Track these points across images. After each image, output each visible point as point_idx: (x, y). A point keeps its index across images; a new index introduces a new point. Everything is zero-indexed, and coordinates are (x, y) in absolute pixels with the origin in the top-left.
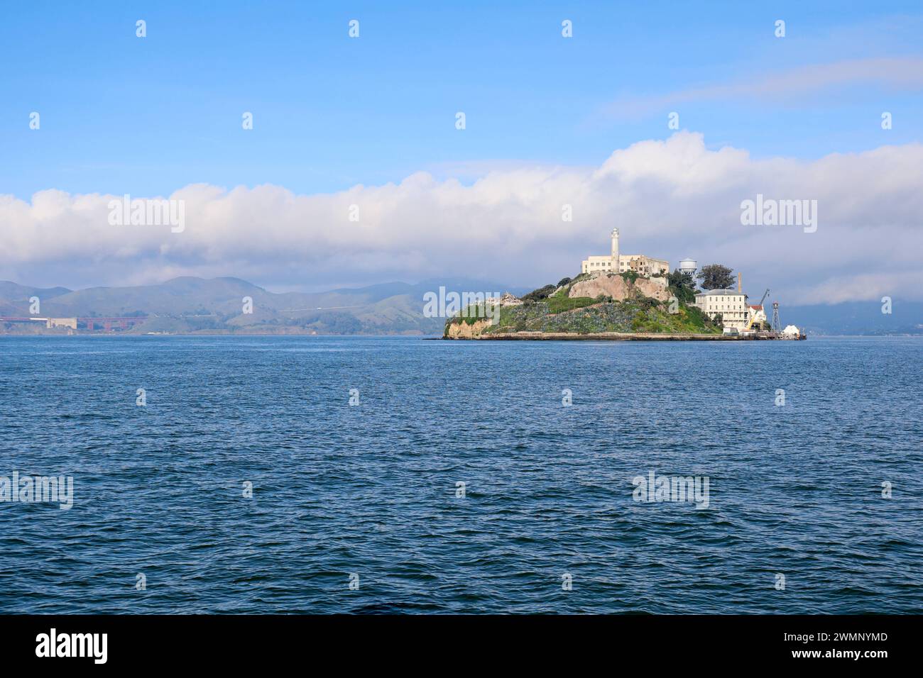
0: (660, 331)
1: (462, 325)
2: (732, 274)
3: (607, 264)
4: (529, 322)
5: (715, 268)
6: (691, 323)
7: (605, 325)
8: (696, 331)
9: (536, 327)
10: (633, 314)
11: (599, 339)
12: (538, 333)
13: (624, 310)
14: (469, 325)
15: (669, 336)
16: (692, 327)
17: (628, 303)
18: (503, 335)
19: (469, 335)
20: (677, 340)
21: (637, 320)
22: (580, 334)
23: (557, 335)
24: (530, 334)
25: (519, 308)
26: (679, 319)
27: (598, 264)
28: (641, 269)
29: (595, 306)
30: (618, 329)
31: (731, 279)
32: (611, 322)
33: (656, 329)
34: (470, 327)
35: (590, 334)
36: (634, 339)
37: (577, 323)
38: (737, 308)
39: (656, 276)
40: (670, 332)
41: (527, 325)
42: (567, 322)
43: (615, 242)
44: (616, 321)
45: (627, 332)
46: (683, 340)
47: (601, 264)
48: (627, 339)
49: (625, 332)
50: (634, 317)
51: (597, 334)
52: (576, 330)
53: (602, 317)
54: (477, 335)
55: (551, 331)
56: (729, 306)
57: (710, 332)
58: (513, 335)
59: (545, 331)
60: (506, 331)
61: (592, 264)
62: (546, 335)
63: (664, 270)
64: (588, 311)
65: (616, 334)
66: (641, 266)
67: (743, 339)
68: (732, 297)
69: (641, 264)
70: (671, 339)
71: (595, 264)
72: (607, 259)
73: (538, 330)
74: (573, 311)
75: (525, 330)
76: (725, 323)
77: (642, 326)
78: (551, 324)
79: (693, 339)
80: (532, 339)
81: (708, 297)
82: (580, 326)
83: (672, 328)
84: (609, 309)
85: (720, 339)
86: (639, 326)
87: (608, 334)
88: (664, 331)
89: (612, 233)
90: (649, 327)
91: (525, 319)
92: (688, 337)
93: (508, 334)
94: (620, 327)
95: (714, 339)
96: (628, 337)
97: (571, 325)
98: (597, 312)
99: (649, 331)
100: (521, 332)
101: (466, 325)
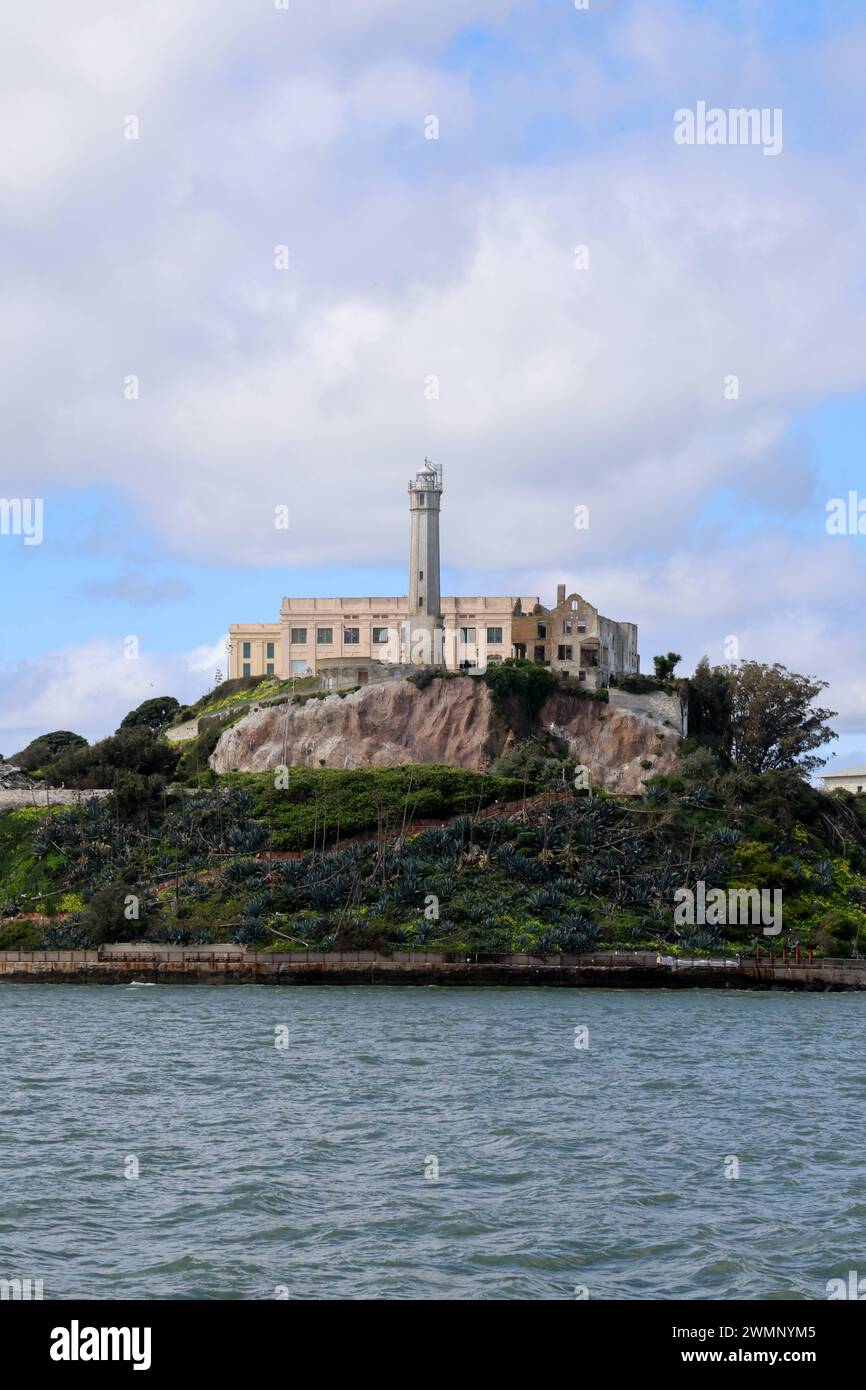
63: (674, 659)
71: (311, 635)
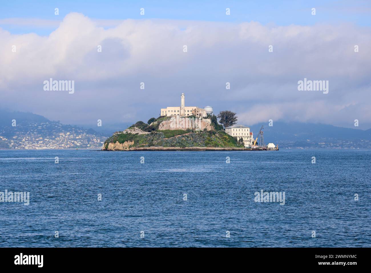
0: (218, 146)
1: (116, 144)
2: (235, 116)
3: (177, 111)
4: (155, 142)
5: (227, 113)
6: (231, 142)
7: (193, 143)
8: (233, 146)
9: (159, 144)
10: (205, 138)
11: (190, 150)
12: (160, 147)
13: (201, 136)
14: (120, 143)
15: (223, 149)
16: (232, 144)
17: (202, 133)
18: (142, 148)
19: (121, 148)
20: (226, 150)
21: (207, 141)
22: (182, 148)
23: (171, 148)
24: (156, 148)
25: (149, 135)
26: (225, 141)
27: (172, 111)
28: (198, 115)
29: (187, 134)
30: (199, 145)
31: (235, 118)
32: (195, 142)
33: (216, 145)
34: (121, 145)
35: (187, 148)
36: (207, 150)
37: (179, 143)
38: (246, 134)
39: (205, 118)
40: (222, 146)
41: (154, 143)
42: (174, 142)
43: (183, 100)
44: (198, 142)
45: (204, 147)
46: (229, 150)
47: (173, 111)
48: (204, 150)
49: (202, 147)
50: (206, 139)
51: (190, 148)
52: (180, 146)
53: (190, 139)
54: (126, 148)
55: (167, 146)
56: (242, 134)
57: (240, 147)
58: (148, 148)
59: (164, 146)
60: (143, 146)
61: (169, 111)
62: (165, 148)
64: (183, 136)
65: (198, 147)
66: (198, 113)
67: (254, 150)
68: (244, 129)
69: (198, 112)
70: (224, 150)
72: (177, 108)
73: (160, 146)
74: (177, 137)
75: (153, 146)
76: (245, 142)
77: (210, 144)
78: (166, 143)
79: (233, 150)
80: (158, 150)
81: (232, 129)
82: (180, 144)
83: (223, 144)
84: (193, 135)
85: (245, 150)
86: (208, 144)
87: (195, 147)
88: (220, 146)
89: (181, 95)
90: (213, 144)
91: (152, 141)
92: (231, 149)
93: (145, 148)
94: (199, 144)
95: (242, 150)
96: (204, 149)
97: (176, 143)
98: (188, 137)
99: (213, 146)
100: (151, 147)
101: (119, 144)
